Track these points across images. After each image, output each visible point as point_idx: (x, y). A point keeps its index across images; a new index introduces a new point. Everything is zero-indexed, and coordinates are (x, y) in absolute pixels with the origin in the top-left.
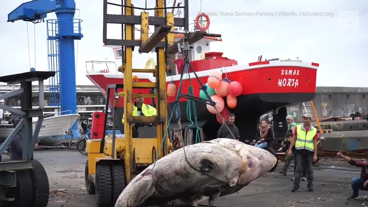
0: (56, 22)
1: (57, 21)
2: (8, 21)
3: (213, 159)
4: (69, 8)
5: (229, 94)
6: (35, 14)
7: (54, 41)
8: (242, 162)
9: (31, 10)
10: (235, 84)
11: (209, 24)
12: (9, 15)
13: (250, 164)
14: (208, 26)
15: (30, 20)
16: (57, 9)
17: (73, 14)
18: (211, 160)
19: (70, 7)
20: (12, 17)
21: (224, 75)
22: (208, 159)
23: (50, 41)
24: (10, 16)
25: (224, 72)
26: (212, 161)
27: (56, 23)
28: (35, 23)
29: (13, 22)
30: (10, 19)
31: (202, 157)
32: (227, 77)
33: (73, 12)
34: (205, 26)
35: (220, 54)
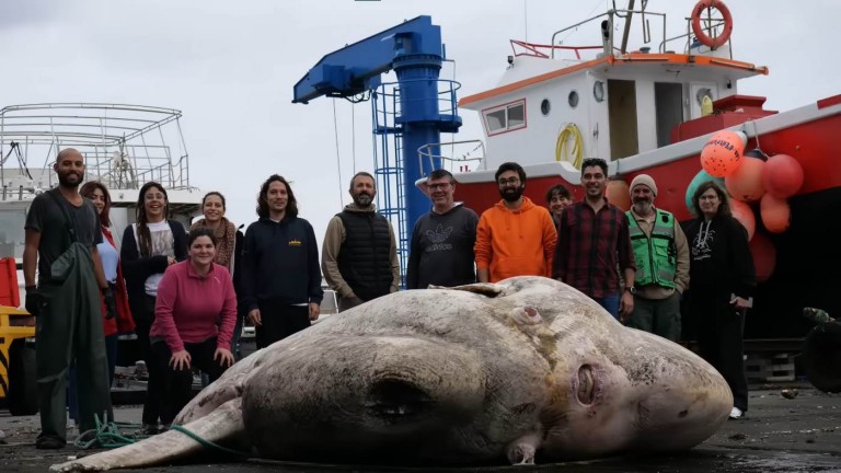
0: (395, 90)
1: (397, 86)
2: (294, 102)
3: (418, 374)
4: (425, 55)
5: (766, 192)
6: (352, 77)
7: (391, 137)
8: (549, 384)
9: (341, 69)
10: (780, 161)
11: (731, 28)
12: (295, 87)
13: (589, 389)
14: (729, 34)
15: (344, 95)
16: (396, 60)
17: (437, 69)
18: (410, 379)
19: (427, 53)
20: (303, 93)
21: (751, 142)
22: (399, 375)
23: (379, 137)
24: (298, 88)
25: (752, 133)
26: (416, 383)
27: (394, 95)
28: (353, 102)
29: (305, 102)
30: (299, 97)
31: (376, 373)
32: (761, 147)
33: (434, 63)
34: (718, 35)
35: (759, 102)
